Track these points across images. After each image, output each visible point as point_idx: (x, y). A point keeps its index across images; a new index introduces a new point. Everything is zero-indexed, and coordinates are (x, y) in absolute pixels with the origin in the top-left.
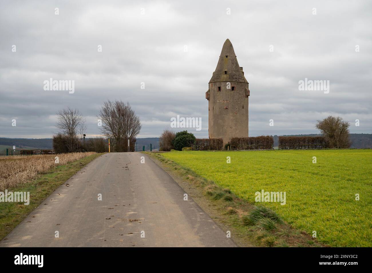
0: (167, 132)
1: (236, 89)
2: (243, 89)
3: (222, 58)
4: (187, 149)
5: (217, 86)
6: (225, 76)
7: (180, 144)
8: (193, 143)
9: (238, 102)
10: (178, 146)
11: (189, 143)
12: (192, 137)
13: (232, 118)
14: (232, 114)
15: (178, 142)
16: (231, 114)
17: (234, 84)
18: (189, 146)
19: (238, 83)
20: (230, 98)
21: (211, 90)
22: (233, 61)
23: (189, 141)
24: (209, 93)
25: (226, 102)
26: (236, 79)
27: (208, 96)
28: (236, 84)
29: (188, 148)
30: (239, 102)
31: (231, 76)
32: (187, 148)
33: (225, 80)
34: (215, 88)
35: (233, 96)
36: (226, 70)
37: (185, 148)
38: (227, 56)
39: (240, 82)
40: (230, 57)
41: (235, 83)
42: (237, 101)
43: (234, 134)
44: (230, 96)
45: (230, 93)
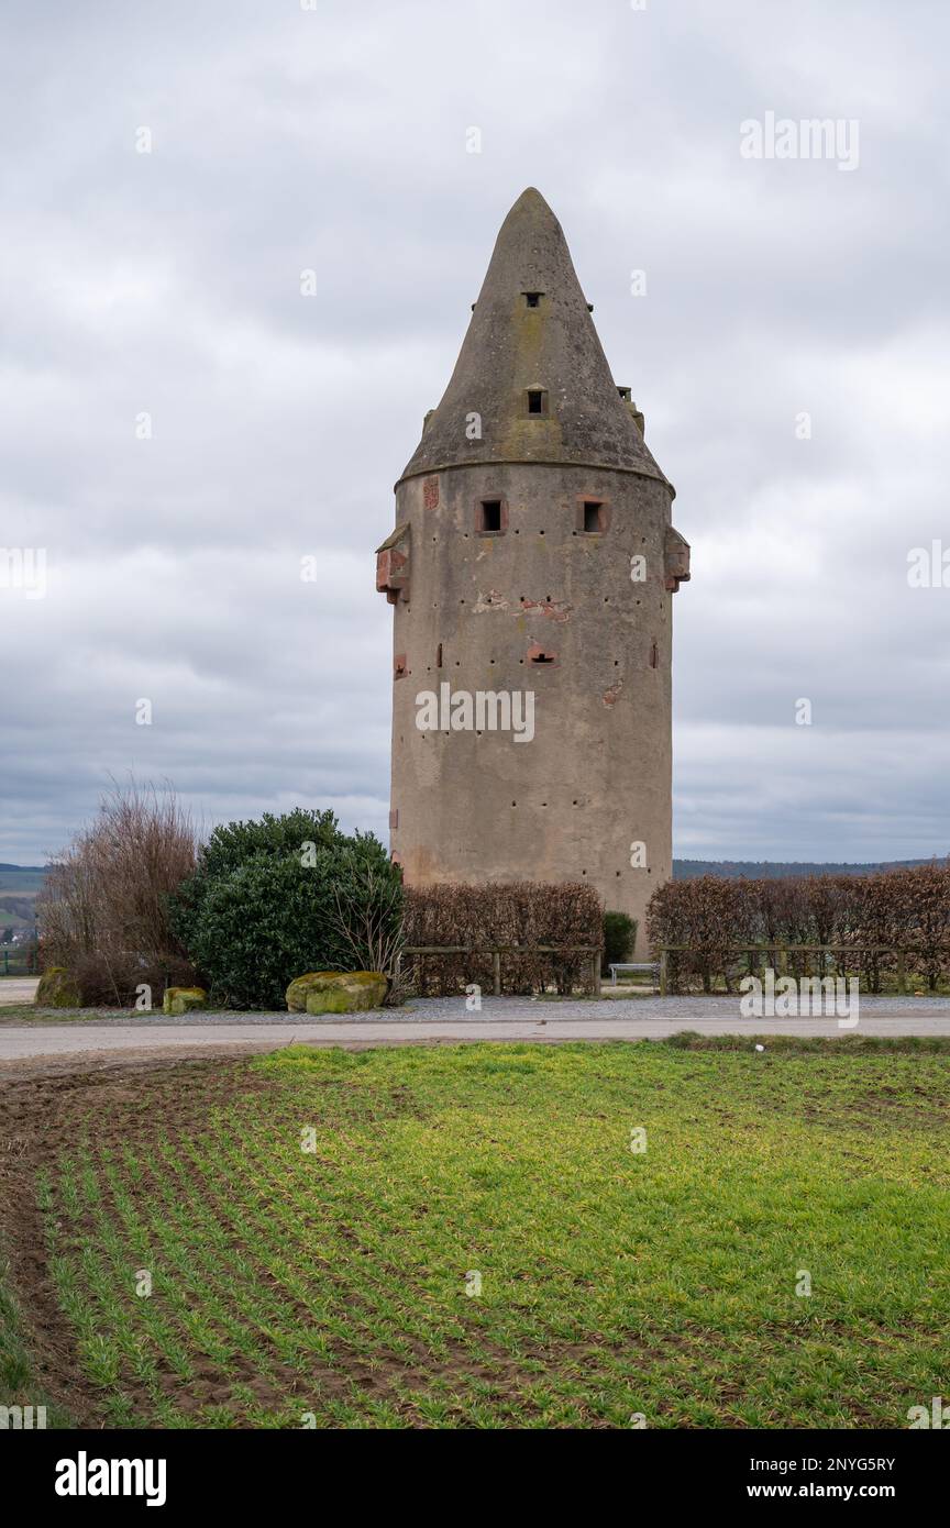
0: (127, 824)
1: (609, 519)
2: (652, 524)
3: (498, 306)
4: (338, 988)
5: (471, 498)
6: (533, 426)
7: (261, 941)
8: (390, 928)
9: (624, 615)
10: (244, 958)
11: (356, 924)
12: (377, 872)
13: (582, 728)
14: (586, 702)
15: (243, 919)
16: (578, 703)
17: (600, 484)
18: (355, 960)
19: (626, 479)
20: (569, 586)
21: (418, 527)
22: (575, 335)
23: (354, 911)
24: (406, 553)
25: (539, 609)
26: (613, 455)
27: (400, 572)
28: (609, 484)
29: (352, 985)
30: (631, 619)
31: (578, 427)
32: (343, 979)
33: (534, 452)
34: (459, 513)
35: (590, 570)
36: (536, 387)
37: (321, 980)
38: (533, 299)
39: (639, 476)
40: (555, 305)
41: (604, 476)
42: (617, 610)
43: (598, 847)
44: (569, 571)
45: (570, 547)
